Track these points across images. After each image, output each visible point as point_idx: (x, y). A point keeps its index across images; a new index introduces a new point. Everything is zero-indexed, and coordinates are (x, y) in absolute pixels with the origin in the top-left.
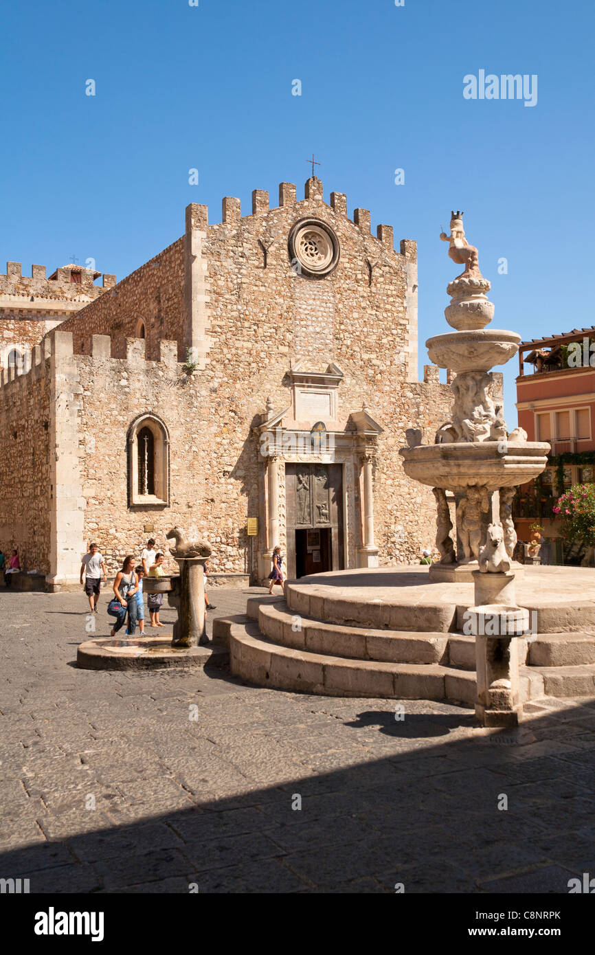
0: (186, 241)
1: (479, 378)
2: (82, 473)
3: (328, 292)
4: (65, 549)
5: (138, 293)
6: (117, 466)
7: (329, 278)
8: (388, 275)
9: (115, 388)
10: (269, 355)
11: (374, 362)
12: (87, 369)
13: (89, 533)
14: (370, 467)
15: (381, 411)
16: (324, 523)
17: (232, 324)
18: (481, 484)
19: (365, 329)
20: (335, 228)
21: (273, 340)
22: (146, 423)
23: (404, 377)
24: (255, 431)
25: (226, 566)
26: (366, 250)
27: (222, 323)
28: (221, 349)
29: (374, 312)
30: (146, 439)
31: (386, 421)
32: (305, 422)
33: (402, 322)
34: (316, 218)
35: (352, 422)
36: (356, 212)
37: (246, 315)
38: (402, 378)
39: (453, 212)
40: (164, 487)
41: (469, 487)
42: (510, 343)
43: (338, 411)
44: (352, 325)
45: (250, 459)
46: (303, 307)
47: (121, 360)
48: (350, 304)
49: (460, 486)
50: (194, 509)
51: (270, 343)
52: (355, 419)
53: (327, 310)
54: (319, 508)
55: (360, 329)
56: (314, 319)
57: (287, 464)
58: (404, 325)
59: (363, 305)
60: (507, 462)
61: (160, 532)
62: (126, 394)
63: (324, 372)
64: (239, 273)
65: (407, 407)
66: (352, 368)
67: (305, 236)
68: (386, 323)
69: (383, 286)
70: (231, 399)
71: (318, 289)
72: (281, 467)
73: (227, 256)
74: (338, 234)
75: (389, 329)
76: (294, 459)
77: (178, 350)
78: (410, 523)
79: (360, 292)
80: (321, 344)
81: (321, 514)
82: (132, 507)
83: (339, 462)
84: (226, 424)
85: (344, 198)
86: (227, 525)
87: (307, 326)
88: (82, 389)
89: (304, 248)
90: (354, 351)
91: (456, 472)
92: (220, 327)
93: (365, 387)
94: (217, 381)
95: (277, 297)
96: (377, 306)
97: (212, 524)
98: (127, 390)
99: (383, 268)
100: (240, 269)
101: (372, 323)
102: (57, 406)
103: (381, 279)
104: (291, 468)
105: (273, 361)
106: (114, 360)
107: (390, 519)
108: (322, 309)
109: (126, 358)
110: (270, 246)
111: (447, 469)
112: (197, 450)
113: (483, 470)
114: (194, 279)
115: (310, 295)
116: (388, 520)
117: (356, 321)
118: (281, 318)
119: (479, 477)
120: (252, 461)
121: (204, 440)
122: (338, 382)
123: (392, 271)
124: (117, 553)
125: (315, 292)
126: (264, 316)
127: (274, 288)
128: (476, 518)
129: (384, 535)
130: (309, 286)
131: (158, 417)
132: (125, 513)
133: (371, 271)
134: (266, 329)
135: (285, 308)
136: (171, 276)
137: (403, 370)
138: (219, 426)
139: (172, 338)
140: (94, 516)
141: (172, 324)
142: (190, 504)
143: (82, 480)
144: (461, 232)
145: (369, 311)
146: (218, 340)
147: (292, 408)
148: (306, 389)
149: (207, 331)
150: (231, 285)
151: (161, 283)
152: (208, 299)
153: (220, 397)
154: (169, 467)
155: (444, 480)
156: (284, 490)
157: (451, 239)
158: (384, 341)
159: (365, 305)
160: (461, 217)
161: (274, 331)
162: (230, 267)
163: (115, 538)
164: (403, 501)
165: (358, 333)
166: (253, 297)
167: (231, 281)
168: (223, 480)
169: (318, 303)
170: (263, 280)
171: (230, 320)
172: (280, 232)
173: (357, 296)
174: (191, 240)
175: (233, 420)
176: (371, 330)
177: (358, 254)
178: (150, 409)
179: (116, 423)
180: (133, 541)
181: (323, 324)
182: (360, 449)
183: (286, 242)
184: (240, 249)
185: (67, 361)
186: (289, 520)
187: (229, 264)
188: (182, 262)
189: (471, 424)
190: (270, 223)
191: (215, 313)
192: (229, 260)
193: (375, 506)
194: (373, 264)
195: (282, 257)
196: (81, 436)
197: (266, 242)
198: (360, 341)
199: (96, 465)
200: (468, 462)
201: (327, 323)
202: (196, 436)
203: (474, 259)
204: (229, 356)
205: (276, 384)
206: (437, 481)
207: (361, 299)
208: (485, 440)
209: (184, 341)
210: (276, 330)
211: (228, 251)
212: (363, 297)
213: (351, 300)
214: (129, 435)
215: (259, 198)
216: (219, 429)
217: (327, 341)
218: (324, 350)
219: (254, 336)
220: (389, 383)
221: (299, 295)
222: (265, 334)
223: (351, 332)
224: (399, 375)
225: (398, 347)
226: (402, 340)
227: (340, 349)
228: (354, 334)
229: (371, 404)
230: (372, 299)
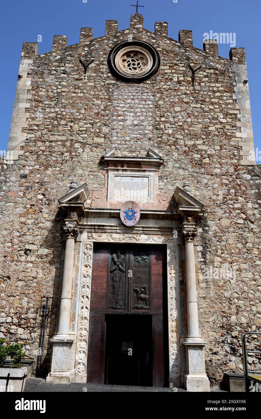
3: (147, 92)
7: (148, 82)
8: (213, 76)
10: (84, 145)
11: (200, 147)
16: (143, 308)
17: (48, 123)
20: (156, 46)
21: (89, 133)
23: (239, 160)
26: (188, 59)
29: (199, 106)
31: (218, 202)
32: (118, 202)
33: (232, 112)
34: (136, 41)
35: (174, 203)
37: (63, 115)
38: (235, 161)
43: (158, 192)
44: (174, 117)
45: (54, 238)
46: (121, 106)
48: (172, 100)
51: (86, 135)
53: (146, 106)
54: (136, 291)
55: (183, 120)
56: (132, 114)
57: (95, 243)
58: (234, 114)
59: (185, 100)
63: (143, 156)
64: (60, 85)
65: (244, 188)
66: (174, 154)
67: (128, 54)
68: (212, 114)
69: (209, 84)
70: (42, 184)
71: (137, 91)
72: (88, 246)
73: (50, 74)
74: (158, 49)
75: (217, 119)
76: (104, 238)
79: (182, 90)
80: (140, 134)
84: (33, 205)
85: (165, 24)
86: (22, 304)
87: (124, 120)
89: (126, 64)
90: (177, 139)
93: (191, 170)
94: (29, 168)
95: (94, 100)
96: (201, 101)
99: (207, 71)
100: (60, 82)
101: (196, 114)
103: (207, 79)
104: (100, 247)
105: (87, 150)
107: (230, 308)
108: (141, 106)
110: (90, 63)
115: (128, 96)
116: (226, 310)
117: (178, 114)
118: (98, 116)
120: (57, 240)
122: (159, 166)
123: (217, 72)
125: (134, 94)
127: (92, 93)
129: (222, 327)
130: (127, 90)
133: (193, 73)
134: (82, 125)
135: (102, 108)
137: (236, 154)
138: (25, 207)
145: (193, 105)
147: (104, 190)
148: (120, 172)
149: (24, 130)
150: (51, 94)
152: (28, 105)
153: (29, 182)
156: (91, 271)
158: (212, 129)
159: (188, 100)
161: (91, 126)
162: (52, 81)
165: (180, 124)
166: (71, 101)
167: (52, 92)
169: (137, 101)
170: (82, 88)
171: (47, 120)
172: (101, 53)
173: (179, 93)
175: (40, 202)
176: (196, 120)
177: (179, 62)
181: (141, 118)
183: (106, 60)
184: (62, 68)
186: (97, 303)
187: (50, 79)
190: (92, 48)
191: (33, 116)
192: (51, 77)
194: (196, 68)
195: (101, 70)
197: (87, 61)
198: (184, 130)
201: (146, 116)
204: (43, 148)
205: (89, 169)
207: (183, 96)
210: (93, 125)
211: (51, 70)
212: (185, 94)
213: (173, 97)
215: (83, 33)
216: (25, 210)
217: (145, 131)
218: (142, 138)
219: (69, 130)
220: (219, 166)
221: (117, 97)
222: (81, 129)
223: (173, 123)
224: (232, 158)
225: (228, 134)
226: (233, 127)
227: (161, 137)
228: (176, 124)
229: (198, 186)
230: (196, 95)
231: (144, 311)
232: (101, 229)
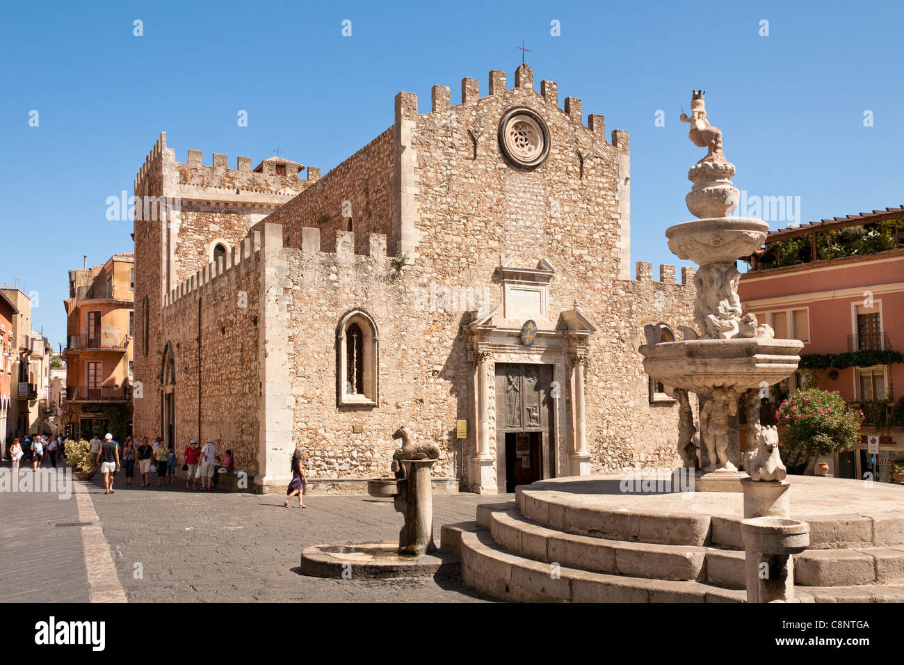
0: (396, 131)
1: (724, 269)
2: (292, 370)
3: (538, 184)
4: (273, 449)
5: (345, 185)
6: (326, 363)
7: (539, 170)
8: (599, 167)
9: (325, 283)
10: (479, 250)
11: (585, 258)
12: (297, 263)
13: (298, 433)
14: (582, 368)
15: (592, 310)
16: (534, 426)
17: (441, 217)
18: (728, 384)
19: (576, 224)
20: (546, 118)
21: (483, 234)
22: (355, 320)
23: (616, 274)
24: (465, 329)
25: (435, 471)
26: (577, 141)
27: (431, 216)
28: (430, 243)
29: (585, 206)
30: (355, 336)
31: (598, 320)
32: (516, 320)
33: (614, 216)
34: (526, 108)
35: (563, 320)
36: (567, 101)
37: (456, 208)
38: (613, 275)
39: (694, 91)
40: (373, 386)
41: (715, 388)
42: (757, 232)
43: (549, 309)
44: (563, 220)
45: (459, 359)
46: (514, 200)
47: (331, 254)
48: (561, 196)
49: (705, 386)
50: (403, 410)
51: (480, 237)
52: (567, 318)
53: (537, 203)
54: (529, 410)
55: (571, 223)
56: (524, 212)
57: (497, 364)
58: (616, 219)
59: (574, 198)
60: (758, 361)
61: (369, 433)
62: (335, 289)
63: (535, 268)
64: (448, 164)
65: (619, 306)
66: (563, 264)
67: (516, 126)
68: (597, 217)
69: (595, 179)
71: (528, 182)
72: (491, 367)
73: (437, 147)
74: (549, 124)
75: (600, 224)
76: (504, 358)
77: (388, 244)
78: (623, 428)
79: (571, 184)
80: (532, 239)
81: (531, 417)
82: (341, 407)
83: (550, 362)
84: (435, 321)
85: (555, 86)
86: (436, 427)
87: (517, 220)
88: (292, 283)
89: (514, 138)
90: (565, 246)
91: (702, 371)
92: (430, 220)
93: (576, 285)
94: (426, 276)
95: (487, 189)
96: (588, 200)
97: (421, 426)
98: (336, 284)
99: (594, 159)
100: (449, 160)
101: (583, 217)
102: (267, 301)
103: (593, 172)
104: (500, 368)
105: (483, 256)
106: (323, 254)
107: (602, 423)
108: (532, 202)
109: (335, 252)
110: (480, 136)
111: (693, 368)
112: (406, 348)
113: (732, 370)
114: (403, 170)
115: (520, 187)
116: (599, 425)
117: (567, 215)
118: (491, 212)
119: (726, 377)
120: (462, 360)
121: (413, 337)
122: (549, 279)
123: (603, 163)
124: (326, 454)
125: (526, 185)
126: (474, 209)
127: (484, 180)
128: (723, 422)
129: (596, 440)
130: (519, 179)
131: (367, 313)
132: (334, 412)
133: (582, 163)
134: (475, 223)
135: (495, 201)
136: (380, 167)
137: (615, 267)
138: (428, 324)
139: (380, 231)
140: (303, 415)
141: (381, 218)
142: (399, 405)
143: (291, 378)
144: (703, 113)
145: (580, 205)
146: (427, 233)
147: (502, 305)
148: (516, 285)
149: (416, 224)
150: (440, 176)
151: (369, 175)
152: (417, 191)
154: (378, 365)
155: (688, 380)
156: (494, 392)
157: (692, 121)
158: (596, 236)
159: (576, 198)
160: (703, 96)
161: (484, 224)
162: (439, 158)
163: (324, 438)
164: (615, 405)
165: (569, 228)
166: (463, 190)
167: (441, 173)
168: (432, 380)
169: (529, 196)
170: (472, 172)
171: (440, 214)
172: (491, 121)
173: (568, 188)
174: (400, 130)
175: (442, 317)
176: (582, 224)
177: (569, 145)
178: (359, 305)
179: (325, 319)
180: (342, 442)
181: (534, 218)
182: (572, 349)
183: (496, 132)
184: (450, 139)
185: (277, 254)
186: (499, 423)
187: (438, 155)
188: (391, 152)
189: (715, 319)
190: (480, 112)
191: (424, 206)
192: (438, 151)
193: (586, 410)
194: (584, 156)
195: (492, 148)
196: (290, 332)
197: (476, 132)
198: (571, 235)
199: (305, 362)
200: (716, 360)
201: (537, 216)
202: (405, 333)
203: (717, 142)
204: (438, 251)
205: (486, 280)
206: (680, 380)
207: (572, 192)
208: (733, 337)
209: (393, 235)
210: (486, 224)
211: (438, 141)
212: (574, 190)
213: (562, 193)
214: (338, 332)
215: (469, 86)
216: (428, 327)
217: (538, 235)
218: (534, 245)
219: (464, 229)
220: (601, 281)
221: (509, 187)
222: (475, 228)
223: (562, 226)
224: (611, 272)
225: (610, 243)
226: (614, 235)
227: (551, 244)
228: (565, 229)
229: (582, 302)
230: (583, 192)
231: (535, 428)
232: (500, 348)
